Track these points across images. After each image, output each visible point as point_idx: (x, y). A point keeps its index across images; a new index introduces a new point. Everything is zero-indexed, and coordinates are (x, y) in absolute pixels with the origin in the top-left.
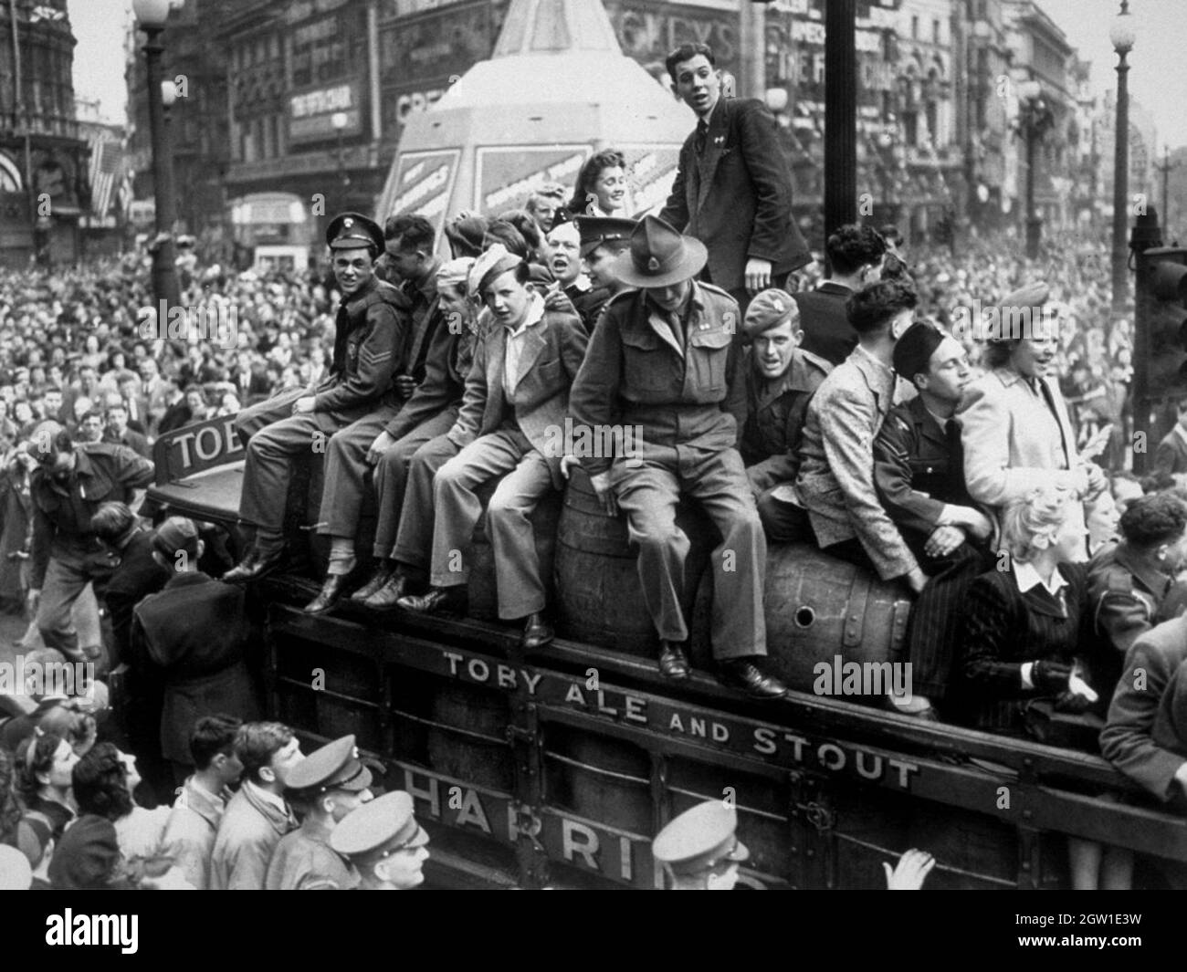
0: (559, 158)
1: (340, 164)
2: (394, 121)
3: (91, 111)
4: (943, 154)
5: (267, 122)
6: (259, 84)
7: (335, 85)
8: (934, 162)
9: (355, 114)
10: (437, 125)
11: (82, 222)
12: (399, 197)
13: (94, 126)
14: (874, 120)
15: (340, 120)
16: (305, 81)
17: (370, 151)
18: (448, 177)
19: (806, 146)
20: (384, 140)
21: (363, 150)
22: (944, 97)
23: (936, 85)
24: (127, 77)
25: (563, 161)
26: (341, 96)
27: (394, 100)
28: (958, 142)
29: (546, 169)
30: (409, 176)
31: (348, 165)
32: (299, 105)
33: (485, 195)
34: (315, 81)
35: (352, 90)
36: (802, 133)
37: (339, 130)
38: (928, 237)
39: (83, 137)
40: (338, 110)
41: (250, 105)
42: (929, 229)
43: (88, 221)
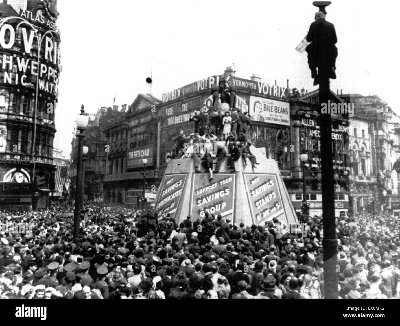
0: (223, 178)
1: (144, 177)
2: (164, 161)
3: (59, 154)
4: (368, 178)
5: (120, 160)
6: (118, 147)
7: (144, 148)
8: (365, 181)
9: (151, 159)
10: (179, 165)
11: (50, 194)
12: (164, 190)
13: (59, 160)
14: (342, 165)
15: (145, 161)
16: (134, 146)
17: (155, 172)
18: (182, 184)
19: (316, 174)
20: (160, 168)
21: (153, 171)
22: (367, 157)
23: (364, 153)
24: (72, 143)
25: (225, 179)
26: (147, 152)
27: (165, 154)
28: (374, 174)
29: (219, 182)
30: (168, 182)
31: (147, 177)
32: (131, 154)
33: (196, 191)
34: (137, 147)
35: (150, 150)
36: (314, 169)
37: (145, 164)
38: (364, 209)
39: (54, 164)
40: (145, 157)
41: (114, 154)
42: (364, 206)
43: (53, 194)
